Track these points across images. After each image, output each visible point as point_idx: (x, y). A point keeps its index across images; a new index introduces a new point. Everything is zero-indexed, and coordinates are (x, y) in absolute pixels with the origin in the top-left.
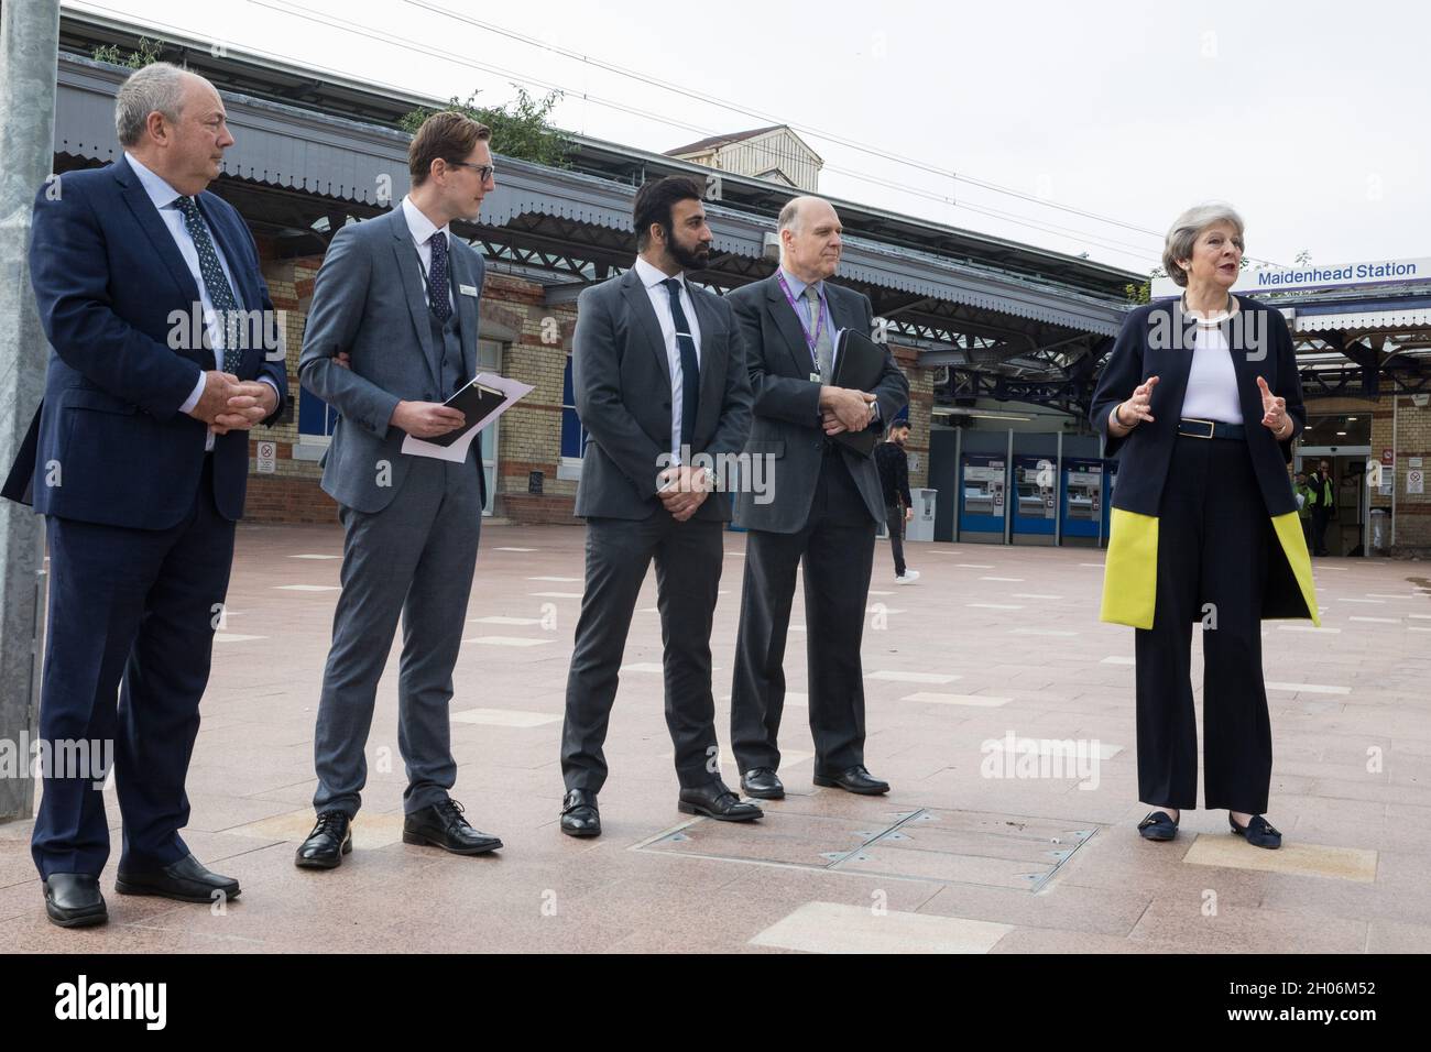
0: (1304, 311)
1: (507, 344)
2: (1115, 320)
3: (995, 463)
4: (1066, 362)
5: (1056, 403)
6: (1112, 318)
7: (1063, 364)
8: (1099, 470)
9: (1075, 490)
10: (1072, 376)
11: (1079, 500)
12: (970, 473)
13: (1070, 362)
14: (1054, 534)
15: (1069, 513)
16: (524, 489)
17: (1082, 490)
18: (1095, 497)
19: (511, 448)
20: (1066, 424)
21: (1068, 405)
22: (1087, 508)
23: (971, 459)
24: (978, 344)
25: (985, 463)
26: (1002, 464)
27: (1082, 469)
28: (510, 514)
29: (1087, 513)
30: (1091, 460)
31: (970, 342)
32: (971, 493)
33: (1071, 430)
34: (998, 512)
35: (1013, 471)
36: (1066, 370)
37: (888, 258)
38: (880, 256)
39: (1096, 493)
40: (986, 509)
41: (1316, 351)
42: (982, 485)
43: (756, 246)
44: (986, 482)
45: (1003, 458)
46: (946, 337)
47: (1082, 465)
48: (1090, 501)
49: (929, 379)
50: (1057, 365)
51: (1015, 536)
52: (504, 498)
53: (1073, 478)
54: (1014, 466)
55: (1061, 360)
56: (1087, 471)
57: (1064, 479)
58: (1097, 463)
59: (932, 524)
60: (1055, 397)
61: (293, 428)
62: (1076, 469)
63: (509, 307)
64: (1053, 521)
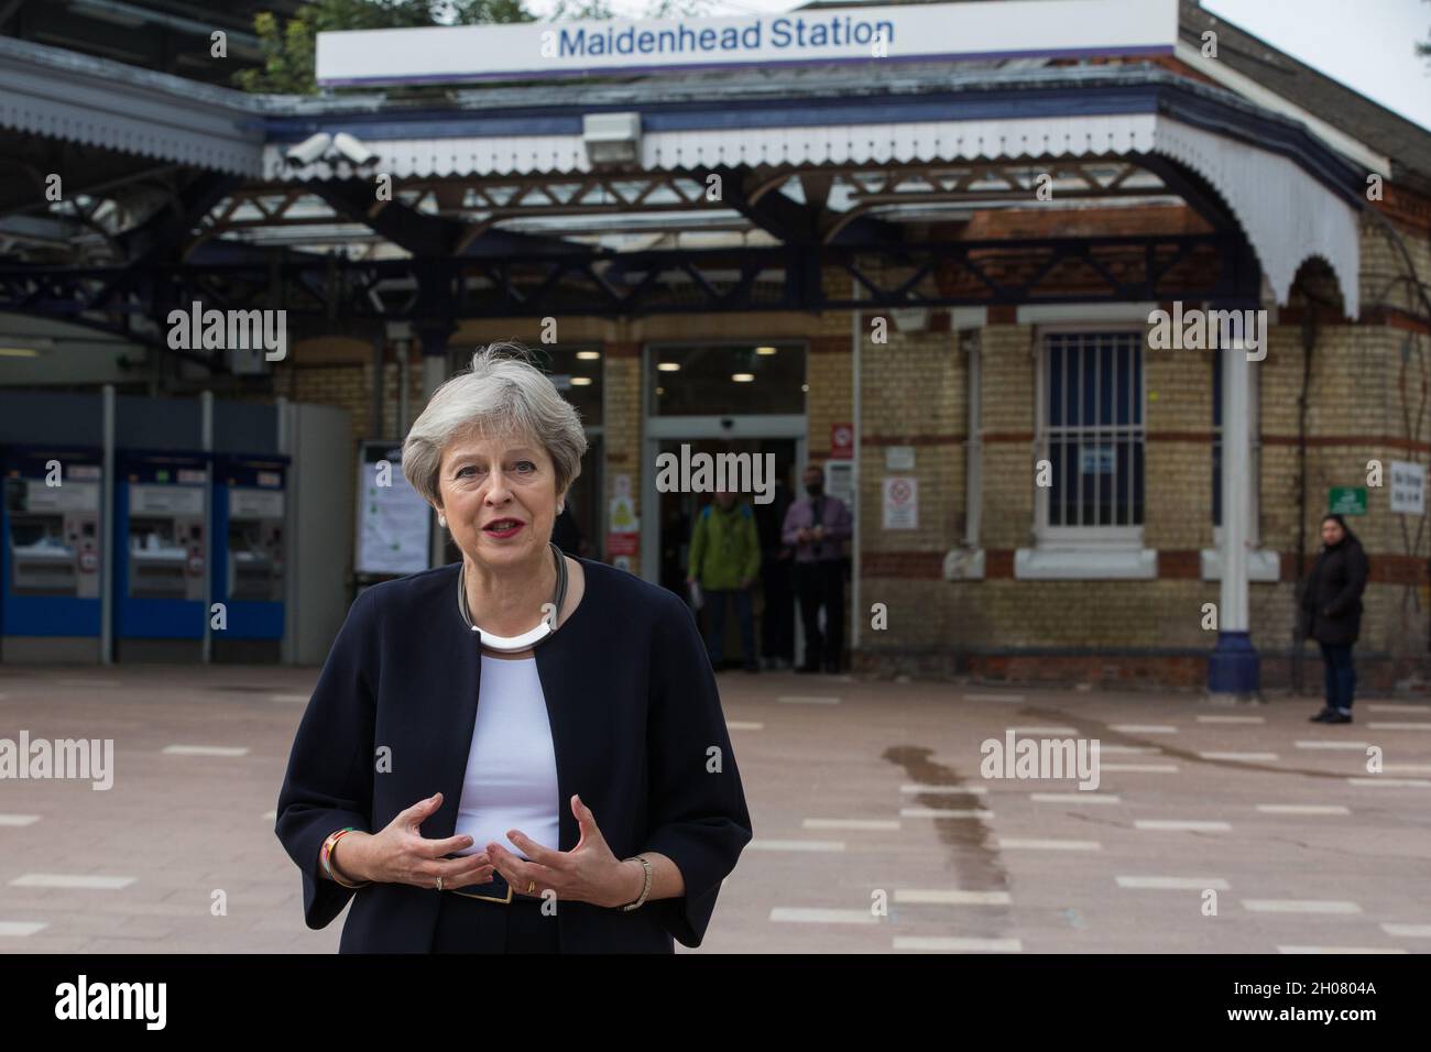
0: (659, 120)
2: (238, 133)
4: (121, 221)
5: (96, 316)
6: (227, 126)
7: (113, 226)
8: (202, 477)
9: (145, 527)
10: (135, 256)
11: (154, 550)
13: (129, 223)
14: (98, 634)
15: (135, 582)
17: (163, 527)
18: (194, 543)
20: (123, 363)
21: (126, 319)
22: (175, 570)
27: (162, 476)
29: (175, 582)
30: (184, 454)
33: (134, 377)
36: (122, 241)
39: (196, 532)
41: (686, 205)
47: (163, 467)
48: (178, 554)
50: (98, 227)
53: (142, 500)
55: (108, 215)
56: (173, 480)
57: (120, 501)
58: (198, 461)
60: (99, 302)
62: (148, 477)
64: (95, 604)
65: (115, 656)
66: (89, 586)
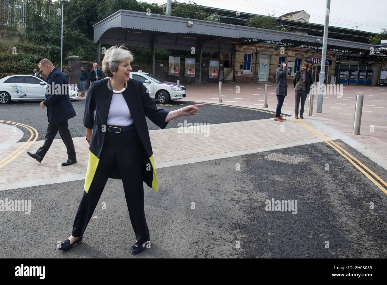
1: (271, 56)
3: (346, 71)
11: (361, 77)
12: (341, 73)
15: (360, 79)
16: (273, 77)
19: (271, 71)
22: (363, 78)
23: (341, 70)
24: (346, 52)
25: (344, 71)
26: (347, 71)
28: (271, 81)
29: (363, 80)
31: (344, 51)
32: (341, 76)
33: (361, 65)
34: (346, 79)
35: (349, 73)
37: (335, 41)
38: (334, 41)
39: (365, 76)
40: (344, 79)
42: (343, 75)
43: (315, 41)
44: (344, 74)
45: (348, 70)
46: (334, 50)
49: (336, 57)
51: (349, 84)
52: (270, 79)
53: (361, 74)
54: (350, 72)
56: (364, 72)
57: (359, 74)
58: (366, 71)
59: (335, 82)
61: (243, 69)
62: (362, 72)
63: (271, 50)
64: (356, 81)
65: (358, 85)
66: (356, 80)
